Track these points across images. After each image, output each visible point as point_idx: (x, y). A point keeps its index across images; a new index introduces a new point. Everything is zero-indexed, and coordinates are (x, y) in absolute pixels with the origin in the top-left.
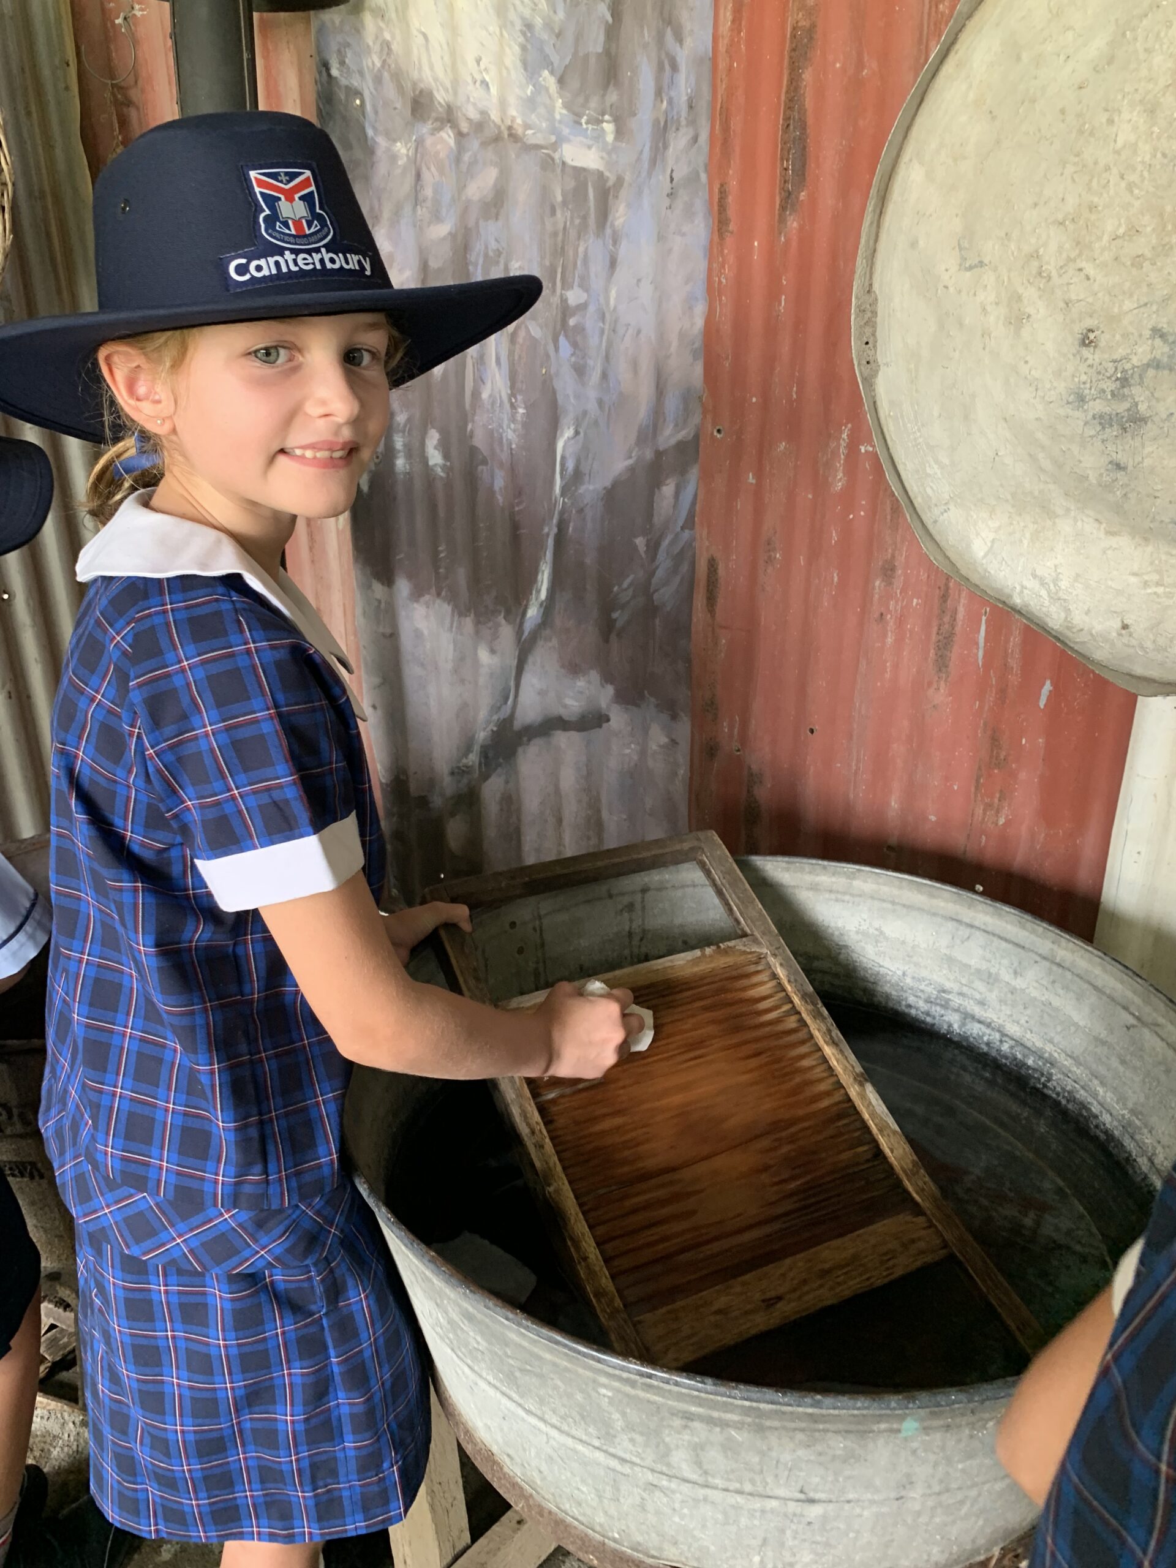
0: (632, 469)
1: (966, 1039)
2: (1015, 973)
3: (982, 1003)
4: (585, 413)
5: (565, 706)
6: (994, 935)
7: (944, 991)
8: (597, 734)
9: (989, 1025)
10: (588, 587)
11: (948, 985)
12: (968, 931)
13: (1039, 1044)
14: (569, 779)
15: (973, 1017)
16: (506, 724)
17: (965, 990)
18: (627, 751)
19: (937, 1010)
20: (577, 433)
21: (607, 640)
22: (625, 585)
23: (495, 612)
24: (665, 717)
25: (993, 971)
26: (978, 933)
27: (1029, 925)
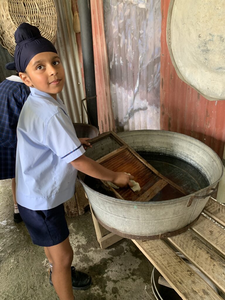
0: (150, 62)
1: (191, 163)
2: (198, 152)
3: (193, 157)
4: (143, 53)
5: (141, 106)
6: (196, 145)
7: (188, 155)
8: (146, 111)
9: (194, 161)
10: (145, 84)
11: (188, 154)
12: (192, 144)
13: (201, 164)
14: (142, 119)
15: (192, 159)
16: (132, 109)
17: (191, 155)
18: (151, 114)
19: (186, 158)
20: (142, 56)
21: (147, 94)
22: (150, 84)
23: (130, 89)
24: (156, 108)
25: (195, 151)
26: (193, 145)
27: (201, 143)
